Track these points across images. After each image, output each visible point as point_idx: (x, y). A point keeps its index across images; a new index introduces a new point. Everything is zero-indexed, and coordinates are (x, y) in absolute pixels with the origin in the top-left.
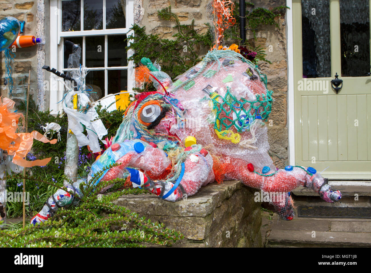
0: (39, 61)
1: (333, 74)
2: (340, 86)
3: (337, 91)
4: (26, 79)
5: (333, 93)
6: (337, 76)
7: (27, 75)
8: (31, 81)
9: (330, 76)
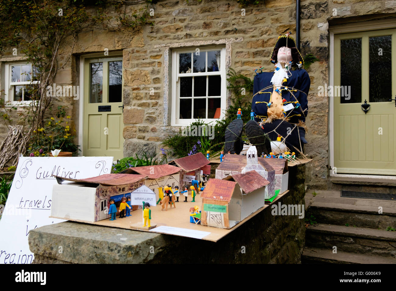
0: (165, 92)
1: (363, 101)
2: (368, 109)
3: (366, 112)
4: (157, 103)
5: (364, 113)
6: (366, 102)
7: (157, 101)
8: (159, 105)
9: (361, 102)
